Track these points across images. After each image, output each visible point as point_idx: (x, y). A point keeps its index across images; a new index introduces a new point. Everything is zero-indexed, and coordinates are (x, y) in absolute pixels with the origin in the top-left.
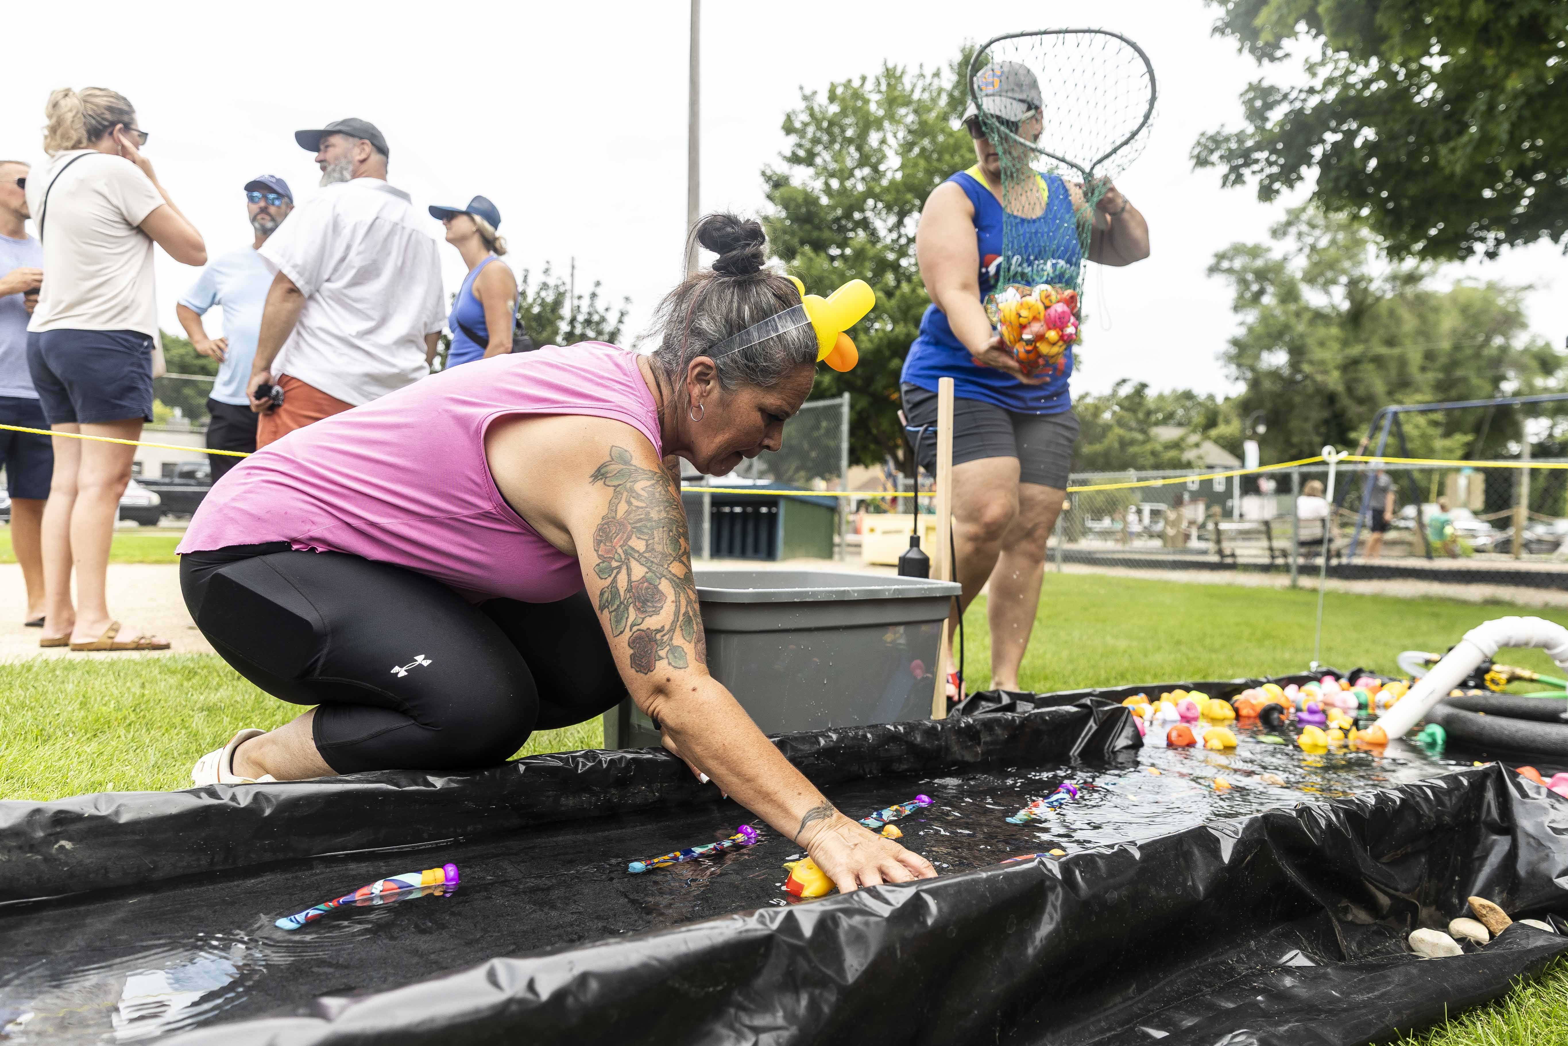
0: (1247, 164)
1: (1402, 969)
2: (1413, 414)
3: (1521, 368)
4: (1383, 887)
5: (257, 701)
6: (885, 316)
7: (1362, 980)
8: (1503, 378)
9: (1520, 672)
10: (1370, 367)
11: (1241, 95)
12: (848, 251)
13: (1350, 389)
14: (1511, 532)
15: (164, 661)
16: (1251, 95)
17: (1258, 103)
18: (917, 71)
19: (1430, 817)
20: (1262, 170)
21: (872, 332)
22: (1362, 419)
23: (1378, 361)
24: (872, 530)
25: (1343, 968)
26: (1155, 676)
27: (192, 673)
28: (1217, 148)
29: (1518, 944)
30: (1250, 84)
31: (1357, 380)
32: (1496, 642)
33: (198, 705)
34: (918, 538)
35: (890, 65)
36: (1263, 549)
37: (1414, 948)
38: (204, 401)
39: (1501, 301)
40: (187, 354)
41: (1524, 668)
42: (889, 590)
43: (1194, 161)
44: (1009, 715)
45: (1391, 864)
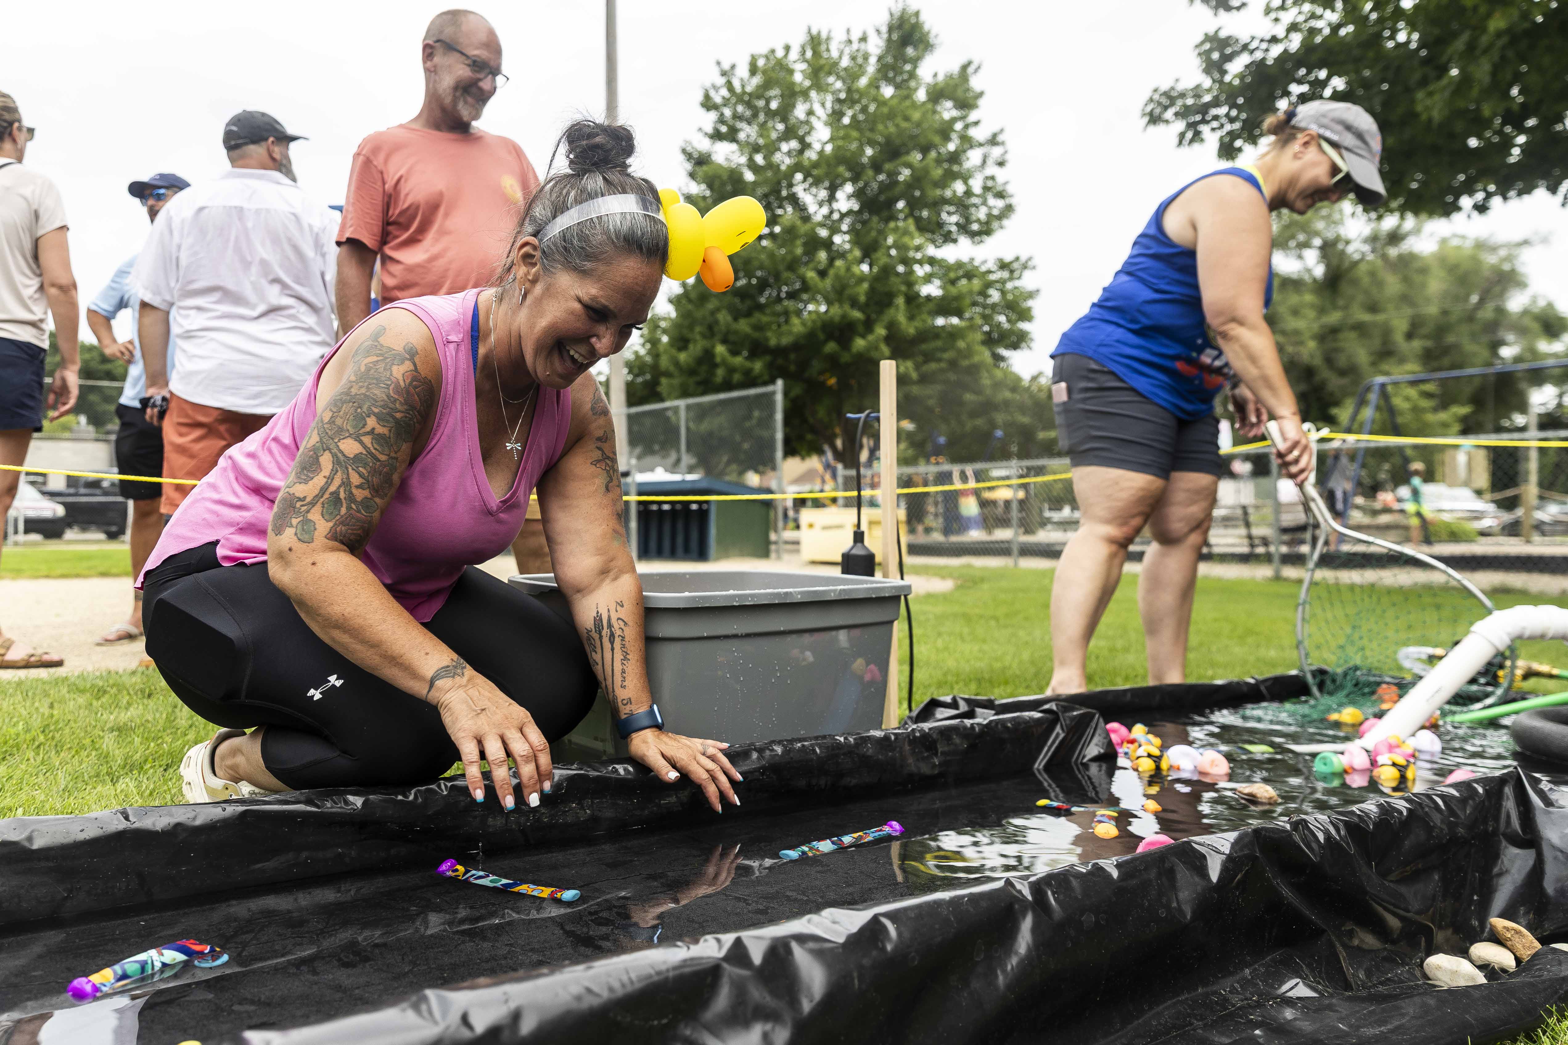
0: (1204, 121)
1: (1417, 999)
2: (1403, 386)
3: (1522, 331)
4: (1391, 907)
5: (170, 720)
6: (819, 297)
7: (1370, 1012)
8: (1502, 343)
9: (1537, 667)
10: (1353, 335)
11: (1197, 46)
12: (777, 229)
13: (1329, 360)
14: (1520, 512)
15: (73, 680)
16: (1207, 46)
17: (1216, 56)
18: (844, 37)
19: (1442, 830)
20: (1222, 126)
21: (805, 313)
22: (1346, 394)
23: (1360, 328)
24: (811, 526)
25: (1350, 999)
26: (1127, 679)
27: (101, 692)
28: (1172, 104)
29: (1549, 971)
30: (1206, 34)
31: (1337, 350)
32: (1509, 634)
33: (108, 726)
34: (863, 533)
35: (814, 32)
36: (1240, 537)
37: (1430, 975)
38: (112, 408)
39: (1491, 259)
40: (92, 359)
41: (1541, 663)
42: (835, 591)
43: (1147, 119)
44: (968, 722)
45: (1399, 881)
